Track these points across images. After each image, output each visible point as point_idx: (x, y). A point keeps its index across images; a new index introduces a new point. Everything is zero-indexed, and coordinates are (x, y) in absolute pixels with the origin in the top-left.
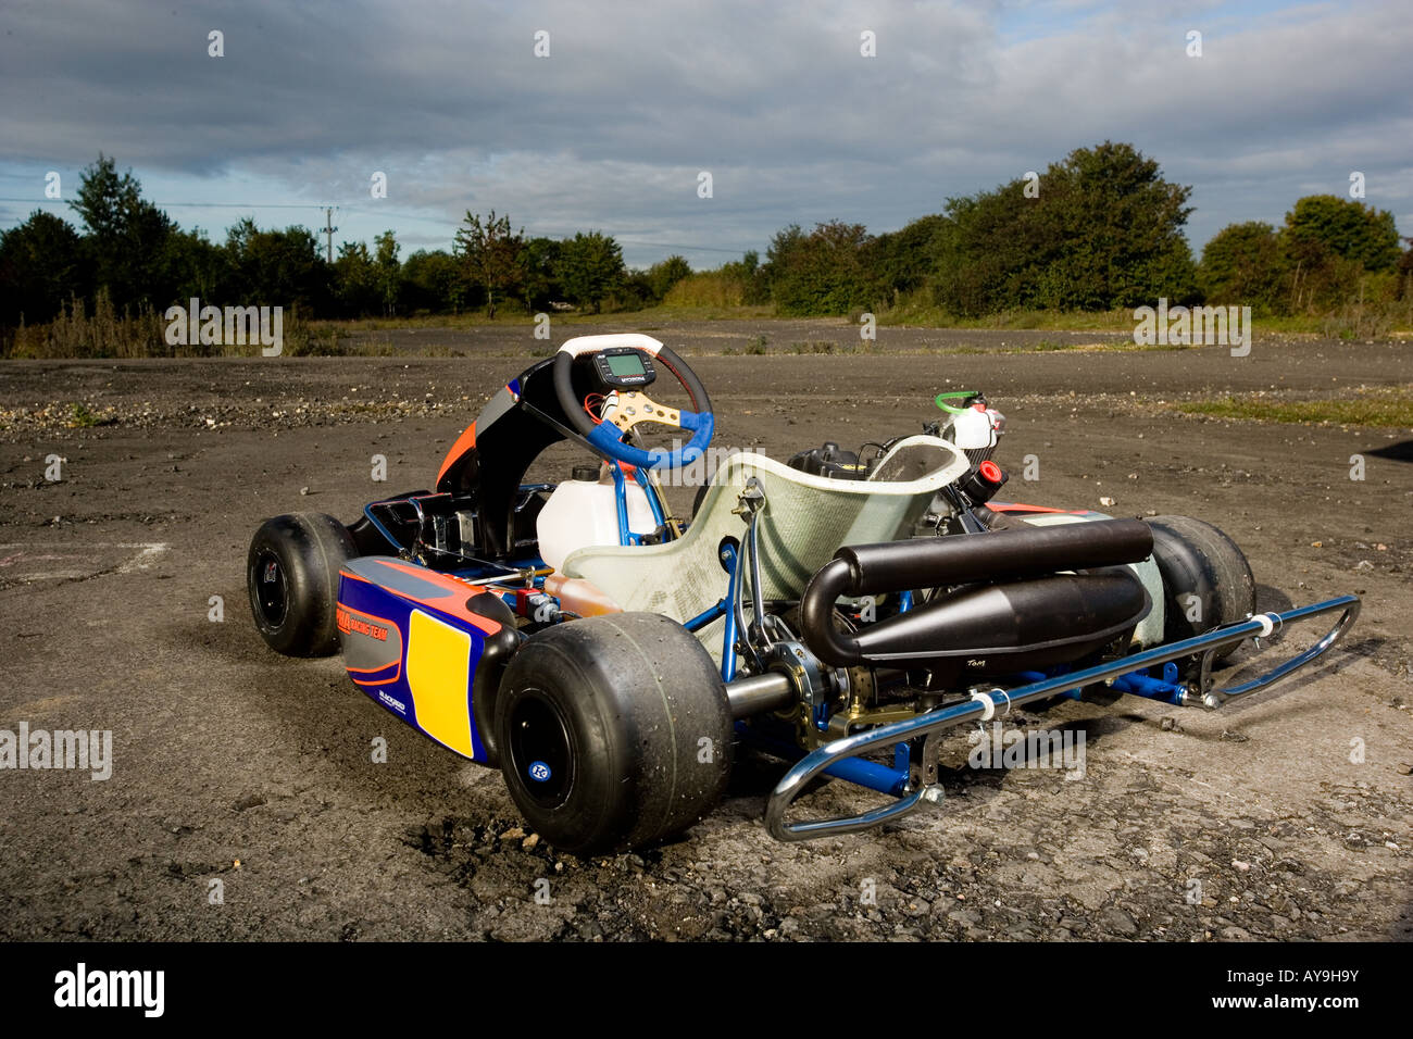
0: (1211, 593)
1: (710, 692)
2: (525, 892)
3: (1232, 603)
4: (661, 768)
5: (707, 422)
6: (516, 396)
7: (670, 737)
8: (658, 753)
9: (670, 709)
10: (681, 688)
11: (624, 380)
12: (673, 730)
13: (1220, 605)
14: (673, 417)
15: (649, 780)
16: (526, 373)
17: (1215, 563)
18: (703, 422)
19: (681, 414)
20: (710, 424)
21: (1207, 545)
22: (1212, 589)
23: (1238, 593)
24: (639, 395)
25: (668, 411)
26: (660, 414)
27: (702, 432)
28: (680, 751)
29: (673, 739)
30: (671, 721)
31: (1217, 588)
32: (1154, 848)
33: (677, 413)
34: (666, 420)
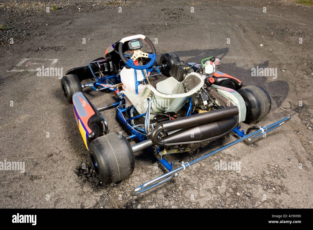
0: (259, 109)
1: (128, 157)
2: (92, 191)
3: (264, 110)
4: (116, 174)
5: (154, 56)
6: (113, 49)
7: (118, 169)
8: (115, 172)
9: (118, 163)
10: (121, 158)
11: (135, 48)
12: (118, 167)
13: (261, 111)
14: (147, 55)
15: (114, 177)
16: (115, 44)
17: (261, 102)
18: (153, 56)
19: (149, 54)
20: (155, 57)
21: (261, 97)
22: (259, 108)
23: (266, 108)
24: (139, 50)
25: (145, 54)
26: (144, 55)
27: (153, 59)
28: (120, 171)
29: (119, 169)
30: (118, 165)
31: (261, 108)
32: (222, 187)
33: (148, 54)
34: (145, 56)
